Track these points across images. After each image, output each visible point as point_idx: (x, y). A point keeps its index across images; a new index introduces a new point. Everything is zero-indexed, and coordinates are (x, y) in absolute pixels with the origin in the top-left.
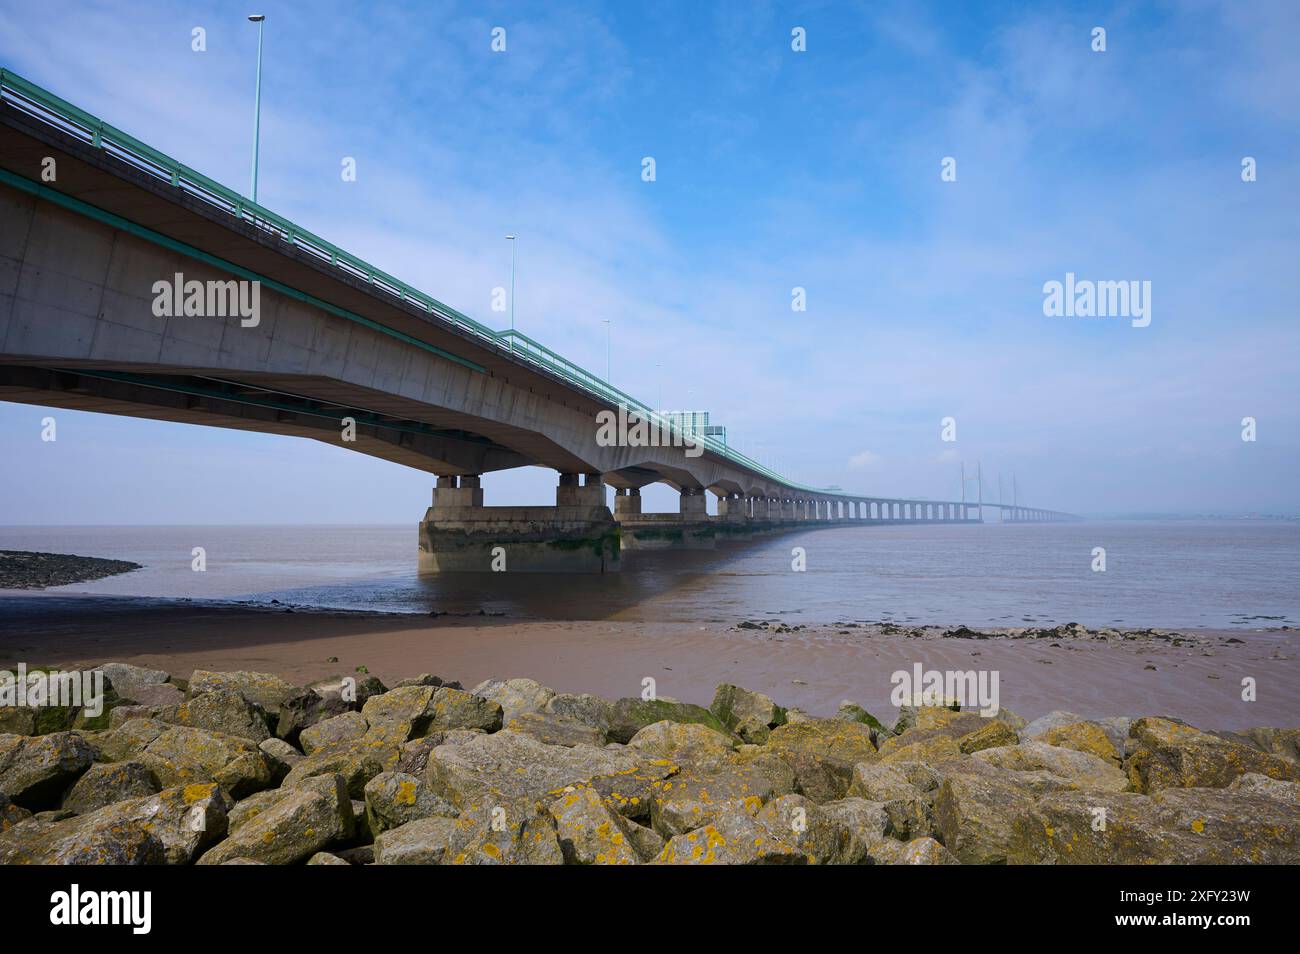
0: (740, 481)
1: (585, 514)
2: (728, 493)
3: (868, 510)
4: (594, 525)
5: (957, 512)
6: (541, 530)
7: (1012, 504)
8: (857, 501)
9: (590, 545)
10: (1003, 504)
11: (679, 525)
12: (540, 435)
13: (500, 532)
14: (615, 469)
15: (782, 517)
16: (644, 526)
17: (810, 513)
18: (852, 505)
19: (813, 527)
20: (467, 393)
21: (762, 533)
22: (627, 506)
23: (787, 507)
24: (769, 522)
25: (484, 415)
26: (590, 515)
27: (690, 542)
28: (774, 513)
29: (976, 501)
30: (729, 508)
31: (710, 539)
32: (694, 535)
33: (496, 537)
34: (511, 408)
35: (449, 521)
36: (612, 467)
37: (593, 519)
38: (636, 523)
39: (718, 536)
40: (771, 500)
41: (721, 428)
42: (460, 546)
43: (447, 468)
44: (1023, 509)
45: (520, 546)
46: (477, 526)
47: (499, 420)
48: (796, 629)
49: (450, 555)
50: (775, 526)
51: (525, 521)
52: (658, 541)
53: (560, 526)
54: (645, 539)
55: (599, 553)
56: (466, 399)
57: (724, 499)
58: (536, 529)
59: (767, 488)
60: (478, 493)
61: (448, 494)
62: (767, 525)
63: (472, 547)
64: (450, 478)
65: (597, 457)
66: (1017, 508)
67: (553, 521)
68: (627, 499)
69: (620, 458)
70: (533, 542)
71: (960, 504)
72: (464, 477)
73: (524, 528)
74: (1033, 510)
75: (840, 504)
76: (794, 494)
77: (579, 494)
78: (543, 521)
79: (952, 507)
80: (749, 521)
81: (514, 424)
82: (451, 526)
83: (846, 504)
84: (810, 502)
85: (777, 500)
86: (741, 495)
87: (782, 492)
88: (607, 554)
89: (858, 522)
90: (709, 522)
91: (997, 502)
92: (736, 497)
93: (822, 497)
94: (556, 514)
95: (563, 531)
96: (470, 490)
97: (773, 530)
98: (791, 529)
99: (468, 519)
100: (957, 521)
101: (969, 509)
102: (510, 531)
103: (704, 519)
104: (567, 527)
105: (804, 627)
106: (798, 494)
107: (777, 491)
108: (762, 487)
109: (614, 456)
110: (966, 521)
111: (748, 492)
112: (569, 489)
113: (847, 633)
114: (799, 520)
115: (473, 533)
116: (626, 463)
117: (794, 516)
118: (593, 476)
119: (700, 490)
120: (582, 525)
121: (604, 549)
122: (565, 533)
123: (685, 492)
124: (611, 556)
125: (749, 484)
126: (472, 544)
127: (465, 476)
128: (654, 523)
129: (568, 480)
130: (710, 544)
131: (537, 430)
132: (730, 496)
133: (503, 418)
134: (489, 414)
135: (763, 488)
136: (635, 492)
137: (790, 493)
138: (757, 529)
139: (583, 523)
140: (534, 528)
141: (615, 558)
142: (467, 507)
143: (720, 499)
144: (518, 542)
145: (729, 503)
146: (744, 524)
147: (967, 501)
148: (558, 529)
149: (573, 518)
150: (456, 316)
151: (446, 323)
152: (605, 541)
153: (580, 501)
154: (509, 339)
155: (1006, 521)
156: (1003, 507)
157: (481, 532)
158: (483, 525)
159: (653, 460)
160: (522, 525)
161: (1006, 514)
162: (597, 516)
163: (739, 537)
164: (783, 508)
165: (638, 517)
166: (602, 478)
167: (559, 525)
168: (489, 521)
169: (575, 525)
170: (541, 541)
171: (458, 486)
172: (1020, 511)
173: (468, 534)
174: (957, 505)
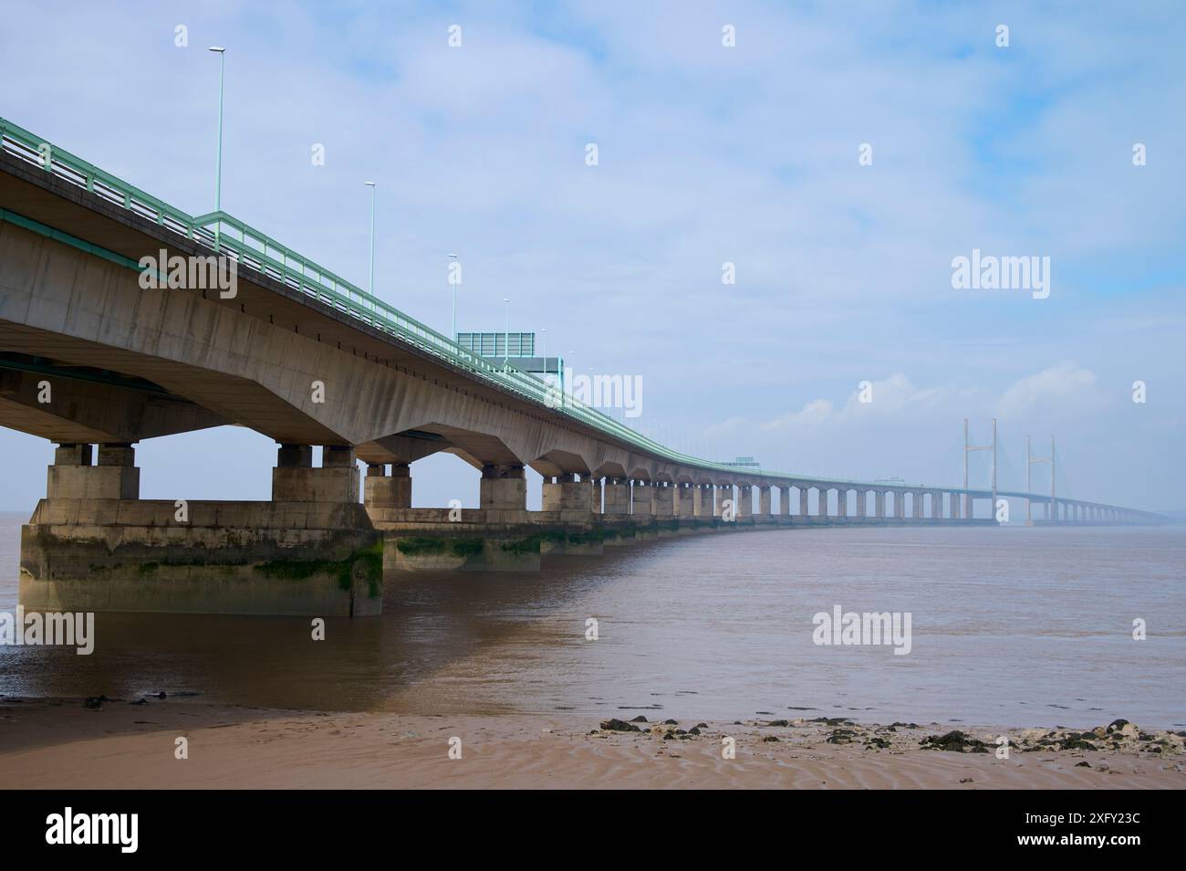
0: (583, 451)
1: (323, 516)
2: (562, 472)
3: (804, 501)
4: (338, 536)
5: (954, 506)
6: (244, 543)
7: (1048, 494)
8: (785, 484)
9: (331, 572)
10: (1034, 492)
11: (476, 532)
12: (254, 384)
13: (170, 546)
14: (376, 437)
15: (654, 512)
16: (417, 531)
17: (703, 504)
18: (775, 492)
19: (707, 529)
20: (136, 316)
21: (619, 541)
22: (387, 495)
23: (664, 495)
24: (633, 524)
25: (164, 354)
26: (332, 517)
27: (498, 559)
28: (640, 506)
29: (988, 487)
30: (562, 499)
31: (531, 554)
32: (504, 548)
33: (162, 554)
34: (208, 340)
35: (78, 524)
36: (371, 434)
37: (337, 525)
38: (401, 526)
39: (546, 548)
40: (637, 483)
41: (556, 360)
42: (97, 569)
43: (76, 431)
44: (1066, 502)
45: (206, 571)
46: (129, 535)
47: (188, 362)
48: (695, 731)
49: (78, 584)
50: (643, 529)
51: (215, 527)
52: (441, 558)
53: (277, 537)
54: (417, 554)
55: (346, 584)
56: (134, 327)
57: (554, 480)
58: (234, 542)
59: (631, 463)
60: (131, 476)
61: (75, 476)
62: (628, 527)
63: (118, 571)
64: (79, 448)
65: (346, 419)
66: (1057, 500)
67: (267, 528)
68: (386, 483)
69: (384, 419)
70: (230, 564)
71: (959, 492)
72: (105, 447)
73: (213, 539)
74: (1083, 504)
75: (756, 490)
76: (676, 472)
77: (313, 482)
78: (247, 528)
79: (946, 496)
80: (598, 521)
81: (212, 367)
82: (79, 533)
83: (765, 490)
84: (703, 486)
85: (647, 482)
86: (585, 475)
87: (655, 469)
88: (362, 587)
89: (785, 522)
90: (530, 526)
91: (1026, 491)
92: (577, 478)
93: (725, 478)
94: (272, 516)
95: (284, 545)
96: (116, 470)
97: (638, 536)
98: (668, 533)
99: (113, 521)
100: (955, 522)
101: (975, 501)
102: (189, 544)
103: (523, 521)
104: (291, 539)
105: (704, 726)
106: (683, 473)
107: (647, 466)
108: (622, 460)
109: (375, 417)
110: (970, 522)
111: (597, 471)
112: (295, 472)
113: (774, 739)
114: (683, 517)
115: (120, 547)
116: (394, 428)
117: (676, 509)
118: (338, 450)
119: (516, 469)
120: (317, 535)
121: (354, 578)
122: (287, 549)
123: (490, 472)
124: (366, 589)
125: (599, 455)
126: (118, 565)
127: (108, 445)
128: (433, 526)
129: (292, 457)
130: (532, 563)
131: (249, 375)
132: (565, 478)
133: (193, 358)
134: (172, 350)
135: (624, 464)
136: (402, 471)
137: (669, 471)
138: (611, 534)
139: (320, 532)
140: (230, 540)
141: (373, 594)
142: (110, 501)
143: (547, 480)
144: (202, 565)
145: (565, 490)
146: (590, 527)
147: (971, 487)
148: (273, 542)
149: (301, 523)
150: (131, 194)
151: (115, 208)
152: (357, 563)
153: (314, 493)
154: (214, 227)
155: (1038, 523)
156: (1034, 498)
157: (134, 545)
158: (140, 534)
159: (439, 420)
160: (209, 534)
161: (1038, 510)
162: (344, 521)
163: (580, 550)
164: (657, 497)
165: (405, 514)
166: (353, 454)
167: (277, 535)
168: (151, 526)
169: (305, 536)
170: (243, 563)
171: (95, 462)
172: (1061, 506)
173: (112, 548)
174: (955, 494)
